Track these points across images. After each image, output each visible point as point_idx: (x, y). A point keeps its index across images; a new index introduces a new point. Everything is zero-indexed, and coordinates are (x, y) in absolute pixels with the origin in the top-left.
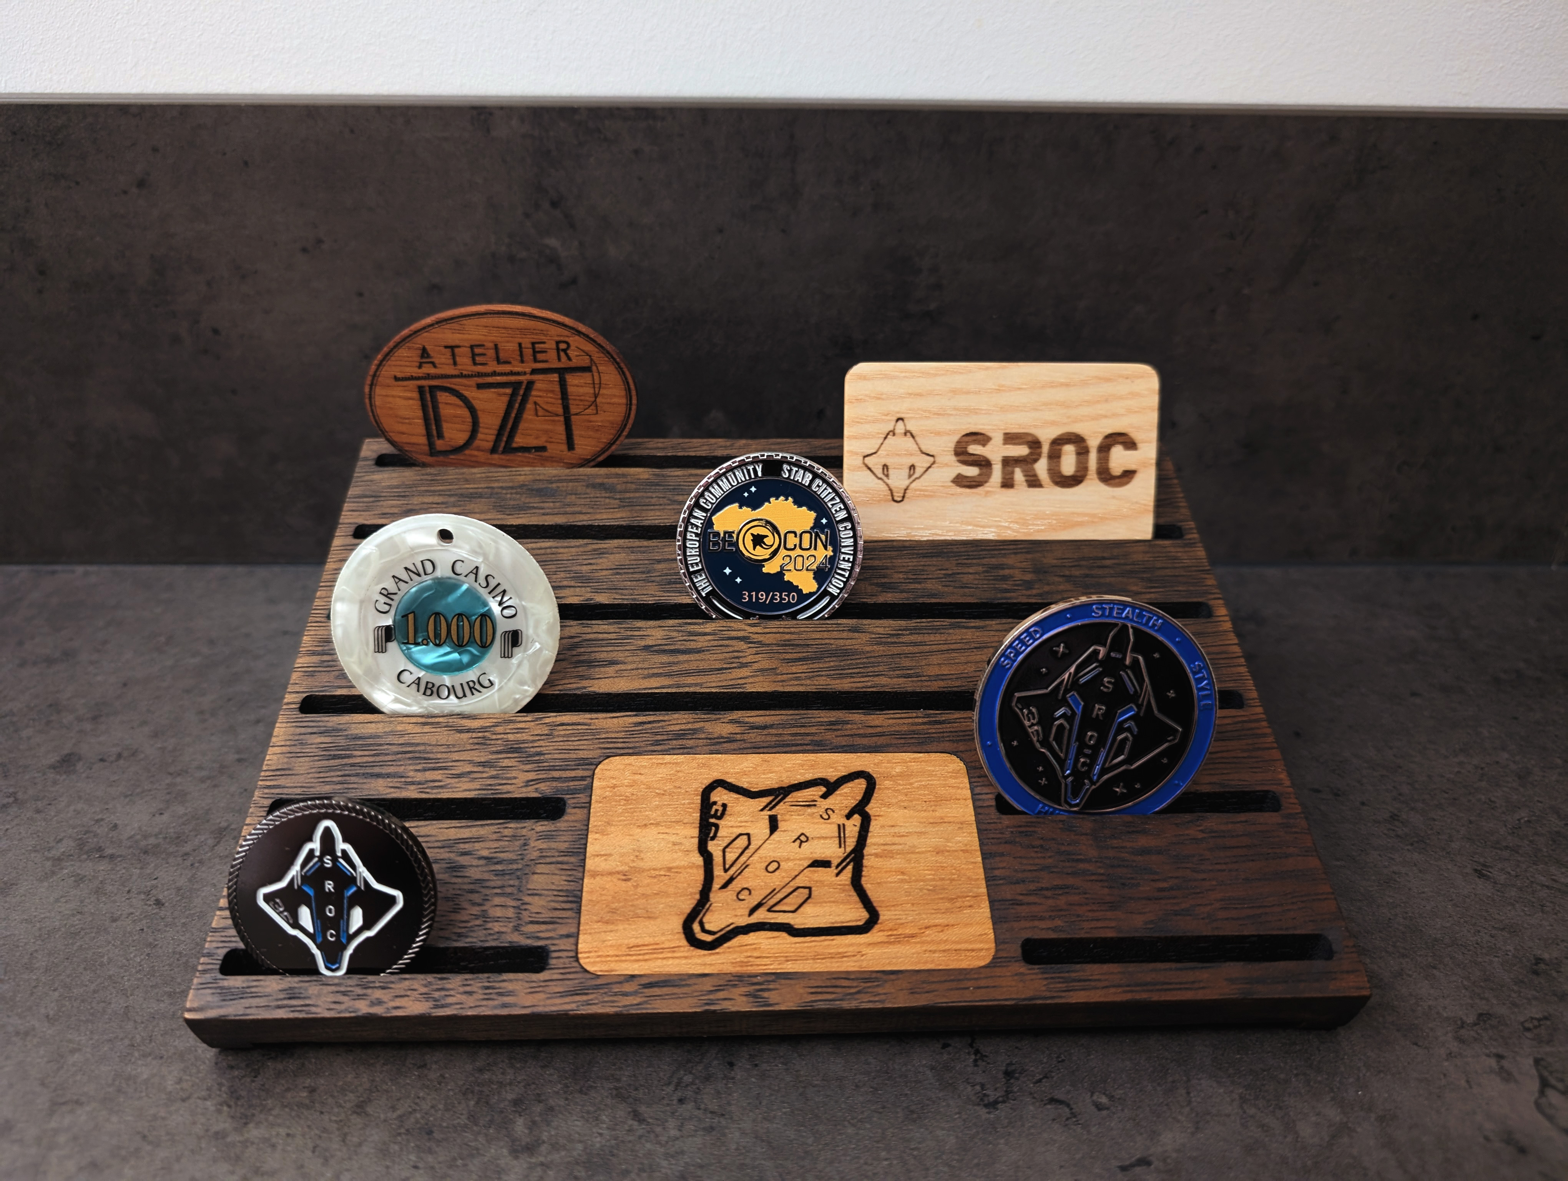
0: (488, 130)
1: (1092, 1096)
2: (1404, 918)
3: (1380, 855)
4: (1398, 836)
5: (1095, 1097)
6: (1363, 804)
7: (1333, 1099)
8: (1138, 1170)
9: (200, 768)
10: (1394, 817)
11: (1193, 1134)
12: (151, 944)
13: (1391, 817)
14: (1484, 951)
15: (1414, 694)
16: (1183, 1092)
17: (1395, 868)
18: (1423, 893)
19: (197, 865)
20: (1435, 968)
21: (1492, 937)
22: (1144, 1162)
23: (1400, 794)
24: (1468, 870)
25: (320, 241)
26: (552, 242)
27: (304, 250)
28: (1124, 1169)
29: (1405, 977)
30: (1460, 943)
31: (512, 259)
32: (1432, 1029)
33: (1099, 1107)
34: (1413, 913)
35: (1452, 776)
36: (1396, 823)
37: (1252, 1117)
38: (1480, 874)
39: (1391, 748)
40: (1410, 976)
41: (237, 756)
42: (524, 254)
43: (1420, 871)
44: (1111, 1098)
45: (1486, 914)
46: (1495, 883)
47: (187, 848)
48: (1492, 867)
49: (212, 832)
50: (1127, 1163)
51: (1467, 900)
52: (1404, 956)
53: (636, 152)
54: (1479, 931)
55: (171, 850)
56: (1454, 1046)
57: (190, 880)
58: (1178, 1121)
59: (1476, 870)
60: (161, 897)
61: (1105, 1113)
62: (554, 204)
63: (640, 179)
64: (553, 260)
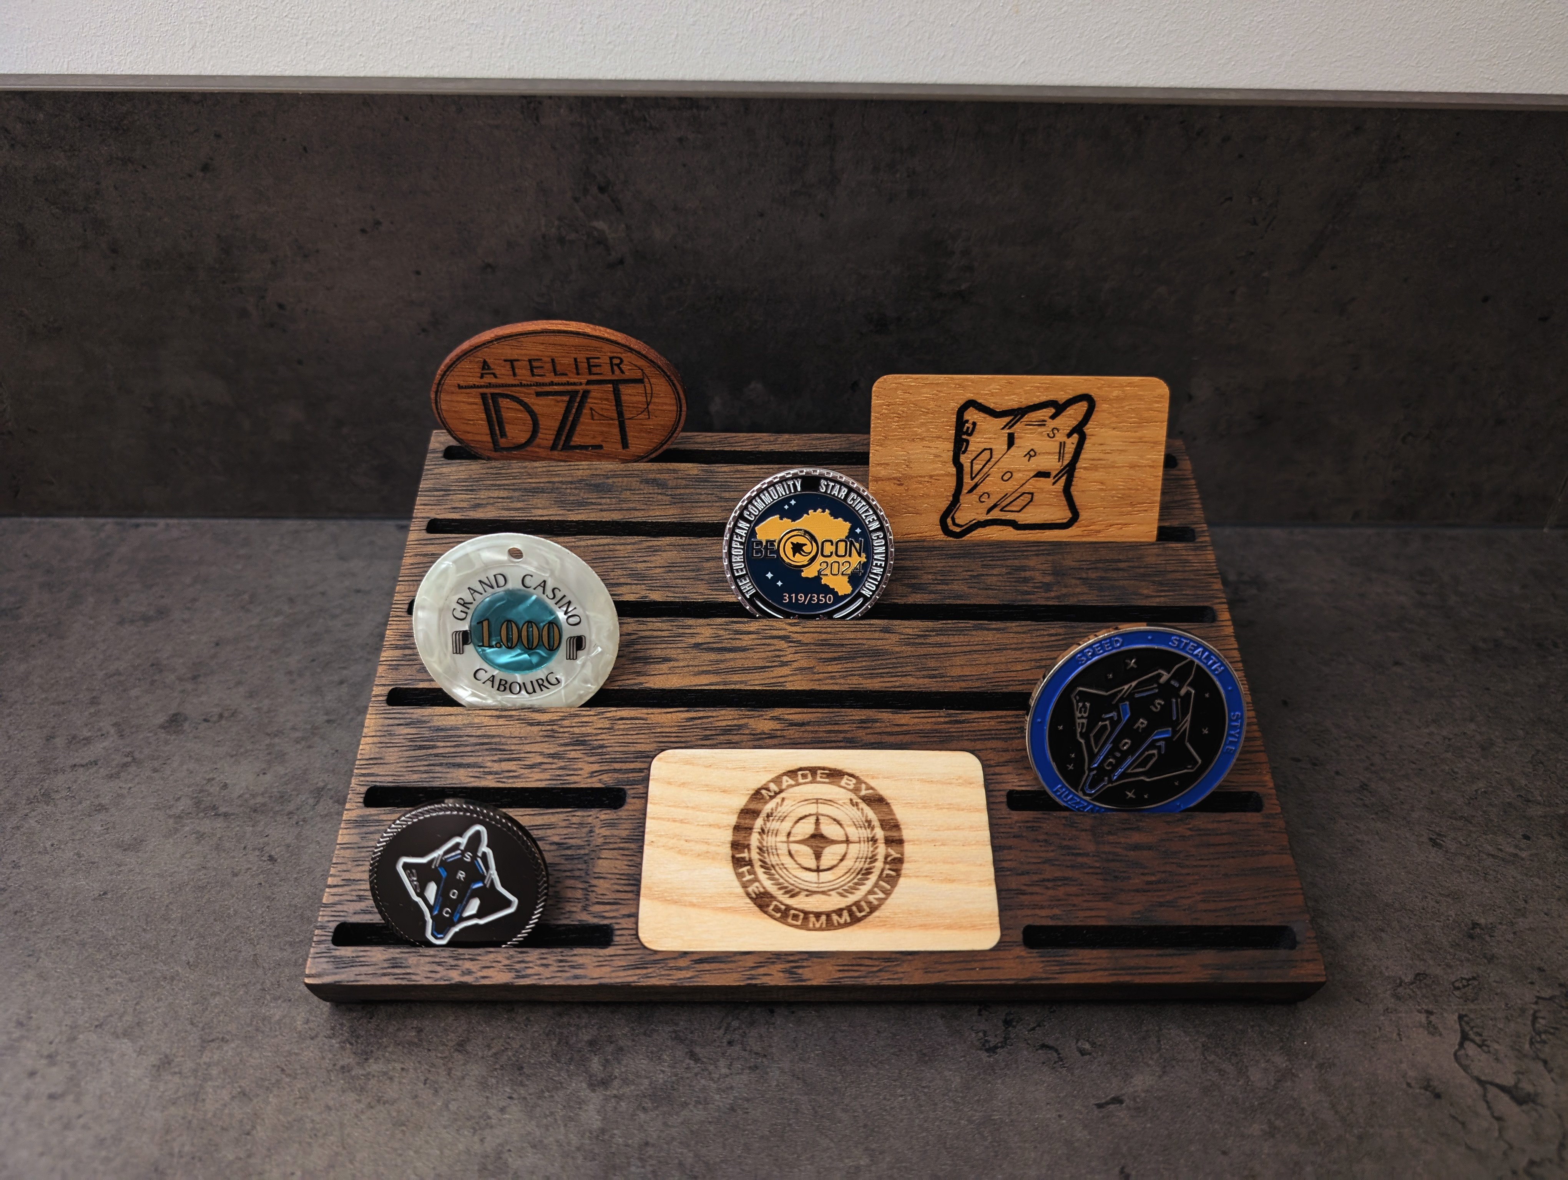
0: (537, 119)
1: (1077, 1042)
2: (1361, 884)
3: (1347, 824)
4: (1365, 805)
5: (1079, 1044)
6: (1337, 773)
7: (1281, 1048)
8: (1112, 1107)
9: (294, 728)
10: (1364, 787)
11: (1160, 1077)
12: (269, 898)
13: (1361, 786)
14: (1429, 916)
15: (1396, 663)
16: (1155, 1040)
17: (1359, 837)
18: (1382, 860)
19: (301, 823)
20: (1382, 930)
21: (1438, 903)
22: (1117, 1100)
23: (1372, 765)
24: (1424, 839)
25: (378, 223)
26: (600, 225)
27: (363, 231)
28: (1100, 1106)
29: (1356, 939)
30: (1408, 908)
31: (561, 240)
32: (1373, 987)
33: (1083, 1053)
34: (1370, 879)
35: (1421, 747)
36: (1365, 792)
37: (1212, 1062)
38: (1434, 843)
39: (1369, 718)
40: (1360, 938)
41: (326, 718)
42: (573, 236)
43: (1381, 840)
44: (1093, 1044)
45: (1434, 881)
46: (1447, 852)
47: (291, 807)
48: (1445, 836)
49: (311, 792)
50: (1103, 1101)
51: (1420, 868)
52: (1357, 919)
53: (680, 140)
54: (1426, 897)
55: (277, 809)
56: (1391, 1002)
57: (297, 838)
58: (1148, 1066)
59: (1431, 839)
60: (273, 853)
61: (1087, 1057)
62: (602, 189)
63: (684, 165)
64: (601, 241)
